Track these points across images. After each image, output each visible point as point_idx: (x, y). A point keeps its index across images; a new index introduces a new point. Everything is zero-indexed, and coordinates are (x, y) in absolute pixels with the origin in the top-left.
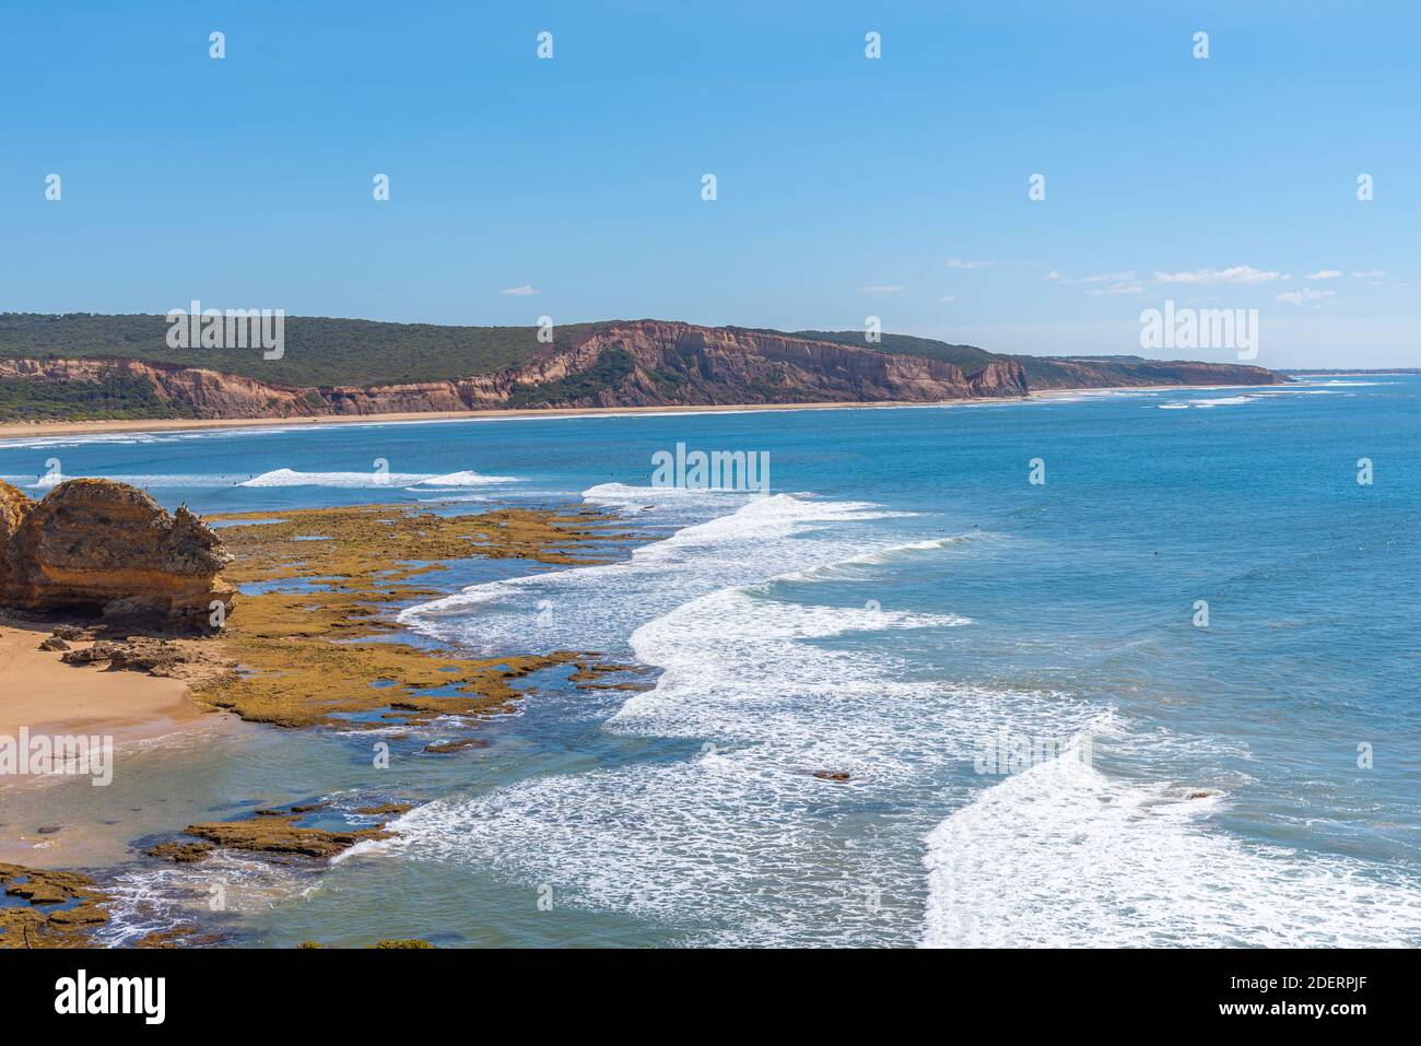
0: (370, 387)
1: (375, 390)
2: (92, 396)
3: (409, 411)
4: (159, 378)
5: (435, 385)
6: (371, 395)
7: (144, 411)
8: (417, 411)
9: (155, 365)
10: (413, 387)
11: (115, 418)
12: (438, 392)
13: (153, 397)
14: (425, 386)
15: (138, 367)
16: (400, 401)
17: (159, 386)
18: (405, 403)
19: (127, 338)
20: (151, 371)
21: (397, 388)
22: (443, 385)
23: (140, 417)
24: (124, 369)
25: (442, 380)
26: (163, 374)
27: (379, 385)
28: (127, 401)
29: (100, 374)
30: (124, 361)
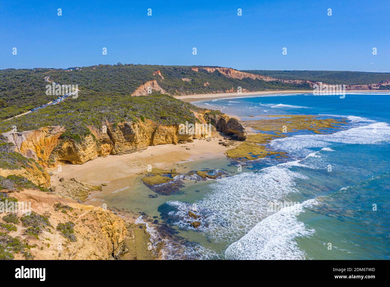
0: (350, 85)
1: (351, 86)
2: (300, 86)
3: (357, 90)
4: (311, 84)
5: (363, 85)
6: (350, 87)
7: (308, 89)
8: (359, 90)
9: (311, 81)
10: (359, 86)
11: (303, 90)
12: (364, 87)
13: (310, 87)
14: (361, 85)
15: (308, 82)
16: (356, 88)
17: (311, 85)
18: (357, 88)
19: (313, 75)
20: (310, 82)
21: (355, 86)
22: (365, 85)
23: (307, 90)
24: (306, 82)
25: (365, 84)
26: (312, 83)
27: (352, 85)
28: (305, 87)
29: (302, 83)
30: (306, 80)
